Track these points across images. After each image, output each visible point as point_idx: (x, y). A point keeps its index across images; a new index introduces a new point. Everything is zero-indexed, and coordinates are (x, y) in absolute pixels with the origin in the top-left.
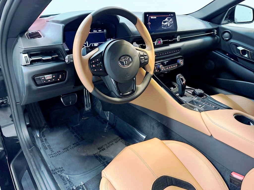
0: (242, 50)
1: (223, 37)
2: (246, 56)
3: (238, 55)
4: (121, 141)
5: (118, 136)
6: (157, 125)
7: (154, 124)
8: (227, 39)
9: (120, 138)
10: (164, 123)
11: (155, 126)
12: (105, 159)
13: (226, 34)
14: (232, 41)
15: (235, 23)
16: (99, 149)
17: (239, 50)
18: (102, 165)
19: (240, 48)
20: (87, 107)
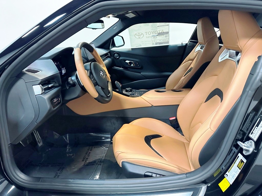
0: (129, 63)
1: (115, 57)
2: (132, 65)
3: (127, 66)
4: (94, 148)
5: (88, 147)
6: (116, 120)
7: (114, 121)
8: (118, 57)
9: (91, 147)
10: (121, 115)
11: (115, 122)
12: (95, 162)
13: (116, 55)
14: (121, 58)
15: (116, 47)
16: (83, 161)
17: (127, 63)
18: (97, 165)
19: (127, 61)
20: (39, 143)
